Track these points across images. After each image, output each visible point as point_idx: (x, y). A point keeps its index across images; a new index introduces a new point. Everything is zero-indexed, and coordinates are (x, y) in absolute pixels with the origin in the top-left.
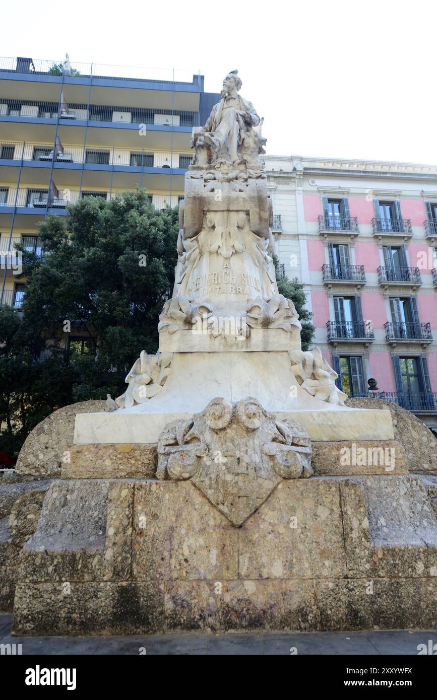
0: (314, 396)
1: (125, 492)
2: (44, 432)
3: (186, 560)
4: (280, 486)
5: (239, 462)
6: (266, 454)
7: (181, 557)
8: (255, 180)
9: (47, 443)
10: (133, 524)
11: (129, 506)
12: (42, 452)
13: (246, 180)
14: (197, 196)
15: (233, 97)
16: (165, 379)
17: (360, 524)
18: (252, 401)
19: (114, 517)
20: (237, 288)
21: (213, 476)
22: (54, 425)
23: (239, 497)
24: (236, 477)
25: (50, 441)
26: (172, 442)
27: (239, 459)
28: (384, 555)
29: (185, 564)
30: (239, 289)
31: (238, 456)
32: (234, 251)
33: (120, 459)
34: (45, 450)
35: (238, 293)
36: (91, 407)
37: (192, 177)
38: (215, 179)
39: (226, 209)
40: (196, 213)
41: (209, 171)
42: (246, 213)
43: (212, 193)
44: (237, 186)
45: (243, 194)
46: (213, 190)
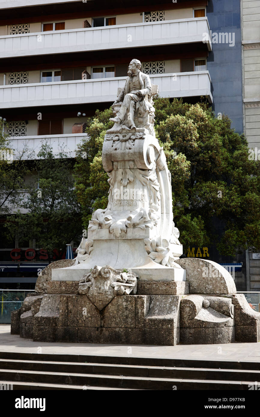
0: (154, 260)
1: (65, 298)
2: (45, 274)
3: (84, 321)
4: (115, 298)
5: (100, 289)
6: (111, 286)
7: (83, 320)
8: (139, 140)
9: (47, 279)
10: (68, 309)
11: (66, 303)
12: (45, 282)
13: (134, 140)
14: (108, 153)
15: (135, 75)
16: (90, 252)
17: (142, 311)
18: (108, 267)
19: (62, 306)
20: (129, 203)
21: (92, 293)
22: (49, 271)
23: (100, 301)
24: (99, 294)
25: (48, 278)
26: (83, 281)
27: (100, 288)
28: (148, 321)
29: (84, 322)
30: (130, 203)
31: (100, 287)
32: (129, 182)
33: (68, 287)
34: (46, 282)
35: (129, 205)
36: (65, 262)
37: (107, 140)
38: (119, 140)
39: (123, 159)
40: (108, 162)
41: (116, 134)
42: (133, 161)
43: (115, 151)
44: (128, 146)
45: (131, 151)
46: (116, 149)
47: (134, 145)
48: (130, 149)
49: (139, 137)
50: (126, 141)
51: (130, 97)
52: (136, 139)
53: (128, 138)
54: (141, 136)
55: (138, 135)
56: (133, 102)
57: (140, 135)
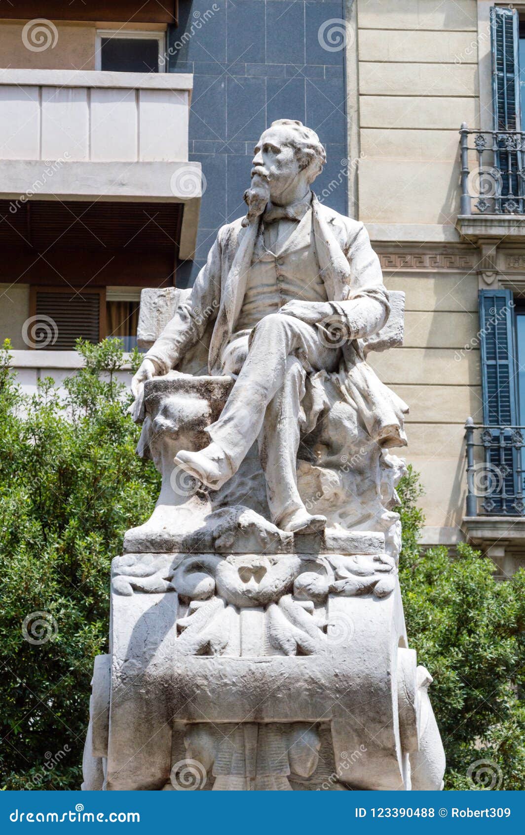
13: (322, 600)
37: (136, 589)
38: (216, 592)
39: (249, 718)
40: (151, 729)
41: (194, 559)
42: (320, 730)
43: (203, 660)
44: (288, 635)
45: (310, 667)
46: (205, 650)
47: (325, 629)
48: (301, 651)
49: (356, 582)
50: (262, 602)
51: (289, 333)
52: (333, 592)
53: (281, 585)
54: (367, 580)
55: (343, 572)
56: (297, 367)
57: (360, 574)
